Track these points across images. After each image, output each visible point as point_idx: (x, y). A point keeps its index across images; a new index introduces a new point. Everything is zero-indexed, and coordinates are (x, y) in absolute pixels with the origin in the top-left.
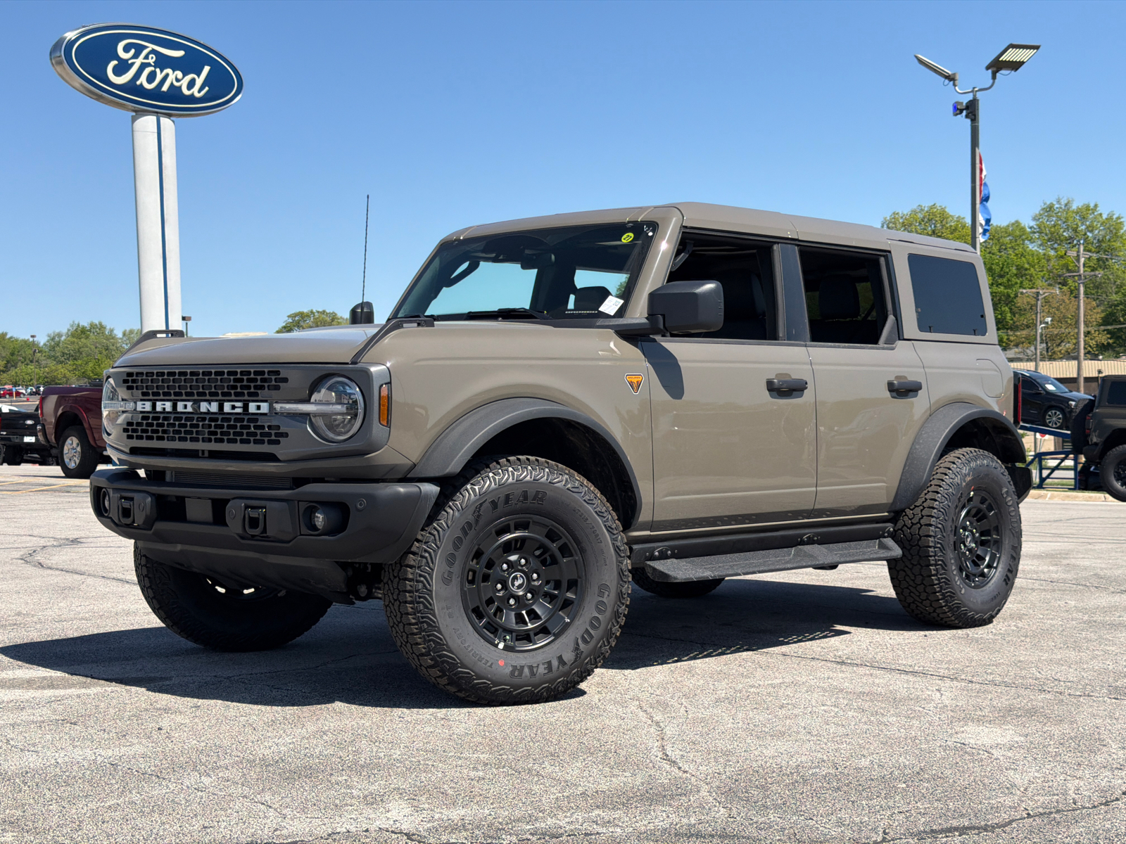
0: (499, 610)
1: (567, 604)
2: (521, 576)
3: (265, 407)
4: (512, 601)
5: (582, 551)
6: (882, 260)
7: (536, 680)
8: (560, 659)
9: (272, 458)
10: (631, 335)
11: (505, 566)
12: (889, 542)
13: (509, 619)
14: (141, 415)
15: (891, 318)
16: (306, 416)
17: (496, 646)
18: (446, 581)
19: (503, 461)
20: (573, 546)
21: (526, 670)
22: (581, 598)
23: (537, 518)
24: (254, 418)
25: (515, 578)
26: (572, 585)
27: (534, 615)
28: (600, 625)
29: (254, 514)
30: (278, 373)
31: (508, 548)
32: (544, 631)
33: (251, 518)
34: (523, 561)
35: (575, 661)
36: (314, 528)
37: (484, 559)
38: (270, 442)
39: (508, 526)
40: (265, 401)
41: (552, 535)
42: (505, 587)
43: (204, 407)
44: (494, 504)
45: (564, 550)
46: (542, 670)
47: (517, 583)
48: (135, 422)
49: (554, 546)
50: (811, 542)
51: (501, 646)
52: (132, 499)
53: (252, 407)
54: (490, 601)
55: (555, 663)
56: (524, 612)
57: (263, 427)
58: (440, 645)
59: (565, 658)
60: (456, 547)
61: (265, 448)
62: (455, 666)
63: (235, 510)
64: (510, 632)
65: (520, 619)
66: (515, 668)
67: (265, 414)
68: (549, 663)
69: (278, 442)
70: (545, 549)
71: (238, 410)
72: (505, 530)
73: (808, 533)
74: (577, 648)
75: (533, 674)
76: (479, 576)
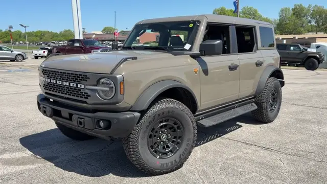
0: (158, 145)
1: (178, 143)
3: (83, 87)
4: (162, 143)
5: (184, 128)
6: (254, 29)
7: (168, 167)
8: (175, 160)
9: (86, 103)
10: (194, 57)
11: (160, 132)
12: (253, 104)
13: (160, 148)
14: (47, 83)
15: (255, 45)
16: (96, 90)
17: (157, 157)
18: (142, 139)
19: (159, 102)
20: (181, 127)
21: (165, 165)
22: (182, 141)
23: (171, 118)
24: (79, 89)
26: (180, 137)
27: (168, 147)
28: (187, 150)
29: (81, 120)
30: (86, 76)
31: (161, 127)
32: (171, 151)
33: (80, 122)
34: (166, 131)
35: (179, 161)
36: (100, 127)
37: (155, 131)
38: (85, 98)
39: (163, 121)
40: (83, 84)
41: (175, 123)
42: (160, 138)
43: (64, 83)
44: (159, 115)
45: (178, 128)
46: (170, 165)
48: (46, 85)
49: (176, 126)
50: (237, 107)
51: (158, 157)
53: (79, 86)
54: (156, 143)
55: (174, 162)
56: (165, 146)
57: (82, 93)
59: (177, 160)
60: (147, 128)
61: (83, 99)
63: (75, 117)
64: (161, 152)
65: (164, 148)
66: (162, 164)
68: (172, 162)
69: (87, 98)
70: (173, 127)
71: (75, 86)
72: (161, 122)
73: (236, 105)
74: (180, 157)
75: (167, 166)
76: (153, 136)
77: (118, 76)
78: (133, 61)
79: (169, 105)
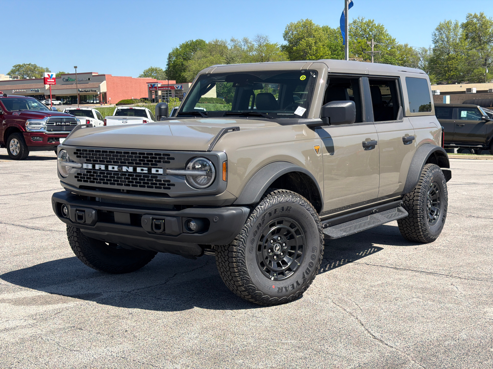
0: (270, 262)
1: (299, 256)
2: (279, 245)
3: (161, 171)
4: (275, 257)
5: (305, 232)
6: (397, 81)
7: (288, 293)
8: (297, 282)
9: (166, 195)
10: (313, 126)
11: (272, 241)
12: (401, 208)
13: (273, 265)
14: (86, 171)
15: (401, 108)
16: (184, 176)
17: (270, 279)
18: (250, 251)
19: (272, 193)
20: (301, 230)
21: (284, 289)
22: (304, 254)
23: (286, 218)
24: (155, 176)
25: (276, 246)
26: (301, 247)
27: (284, 263)
28: (313, 265)
29: (158, 222)
30: (169, 155)
31: (273, 233)
32: (289, 269)
33: (156, 224)
34: (279, 238)
35: (304, 283)
36: (190, 229)
37: (265, 240)
38: (165, 188)
39: (275, 223)
40: (161, 168)
41: (292, 226)
42: (272, 251)
43: (124, 169)
44: (270, 214)
45: (298, 232)
46: (290, 288)
47: (277, 249)
48: (82, 174)
49: (293, 230)
50: (376, 212)
51: (272, 279)
52: (84, 211)
53: (154, 171)
54: (267, 258)
55: (295, 285)
56: (280, 262)
57: (161, 181)
58: (248, 281)
59: (299, 282)
60: (255, 235)
61: (162, 191)
62: (255, 290)
63: (147, 220)
64: (275, 272)
65: (279, 265)
66: (279, 288)
67: (161, 174)
68: (293, 285)
69: (169, 188)
70: (289, 232)
71: (146, 172)
72: (272, 226)
73: (374, 209)
74: (304, 277)
75: (287, 291)
76: (262, 247)
77: (220, 154)
78: (234, 132)
79: (282, 199)
